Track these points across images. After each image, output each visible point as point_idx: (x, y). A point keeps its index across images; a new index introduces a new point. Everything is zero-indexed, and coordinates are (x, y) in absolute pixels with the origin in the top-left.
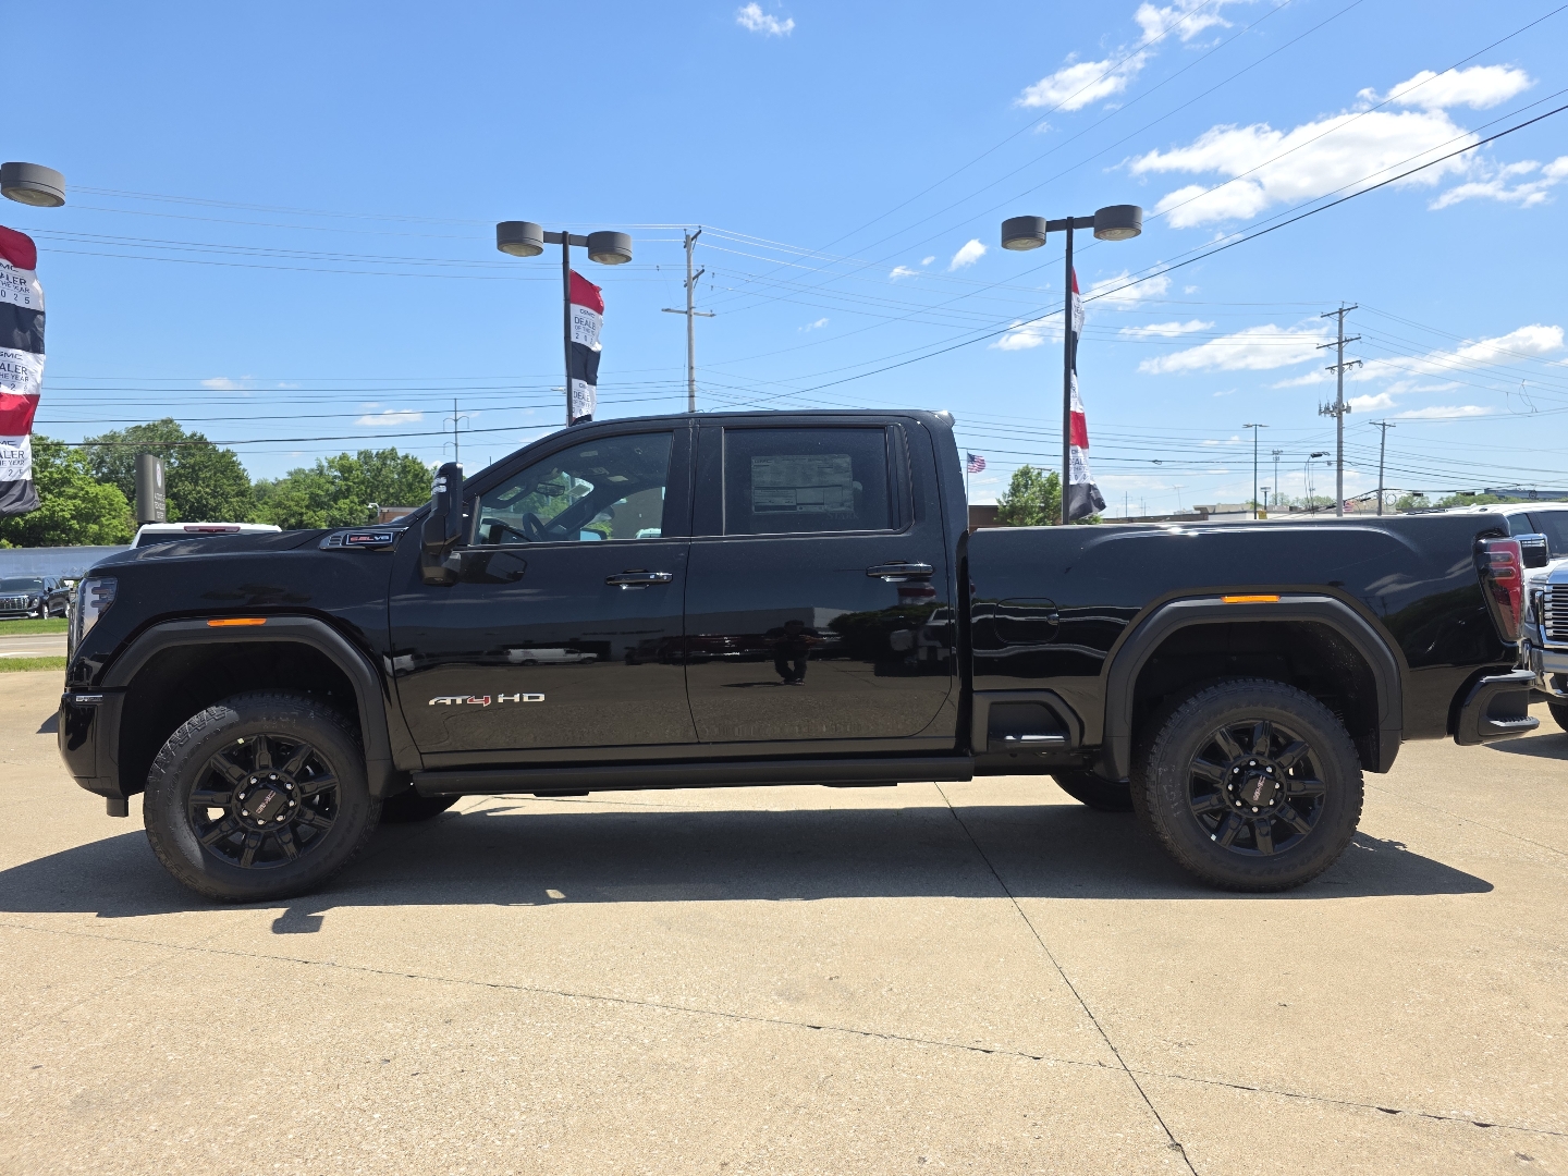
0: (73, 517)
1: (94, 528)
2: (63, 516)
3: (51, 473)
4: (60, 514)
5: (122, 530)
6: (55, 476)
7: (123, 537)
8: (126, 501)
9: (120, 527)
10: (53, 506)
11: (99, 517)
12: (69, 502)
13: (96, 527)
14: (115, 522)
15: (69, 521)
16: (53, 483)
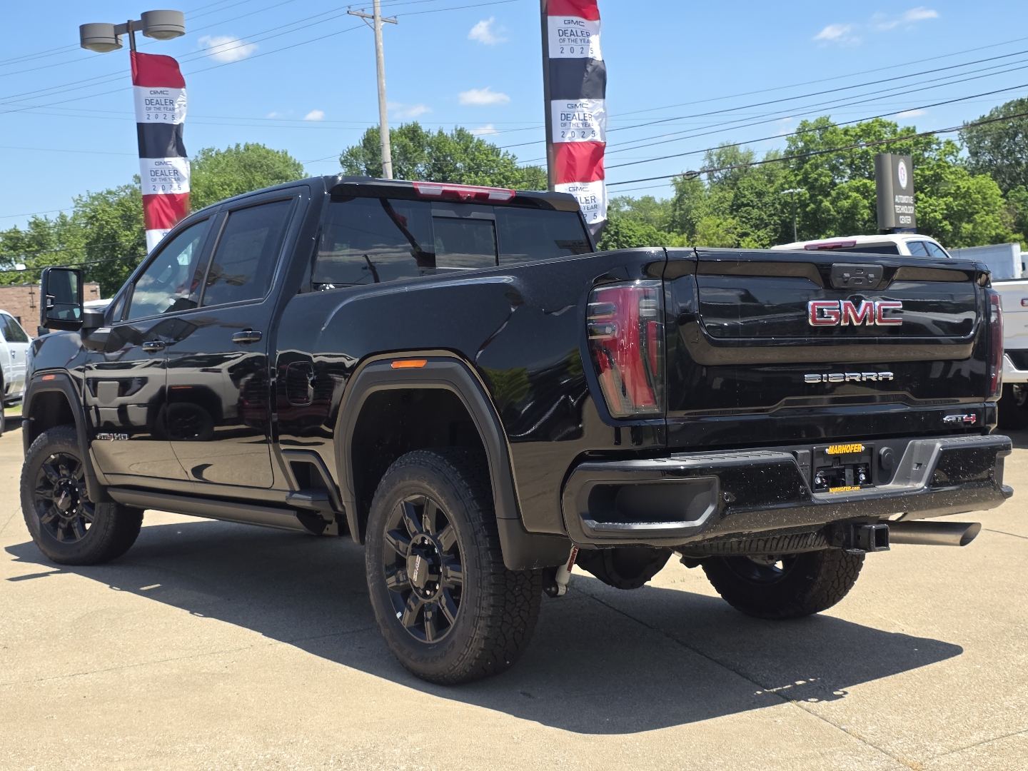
0: (945, 219)
1: (967, 227)
2: (934, 218)
3: (922, 170)
4: (932, 215)
5: (997, 228)
6: (927, 173)
7: (997, 235)
8: (1000, 192)
9: (994, 224)
10: (925, 208)
11: (972, 214)
12: (941, 201)
13: (969, 227)
14: (989, 218)
15: (941, 222)
16: (926, 181)
